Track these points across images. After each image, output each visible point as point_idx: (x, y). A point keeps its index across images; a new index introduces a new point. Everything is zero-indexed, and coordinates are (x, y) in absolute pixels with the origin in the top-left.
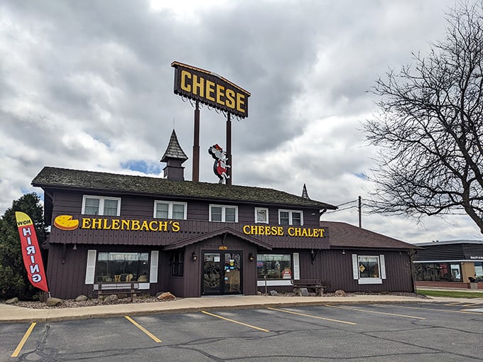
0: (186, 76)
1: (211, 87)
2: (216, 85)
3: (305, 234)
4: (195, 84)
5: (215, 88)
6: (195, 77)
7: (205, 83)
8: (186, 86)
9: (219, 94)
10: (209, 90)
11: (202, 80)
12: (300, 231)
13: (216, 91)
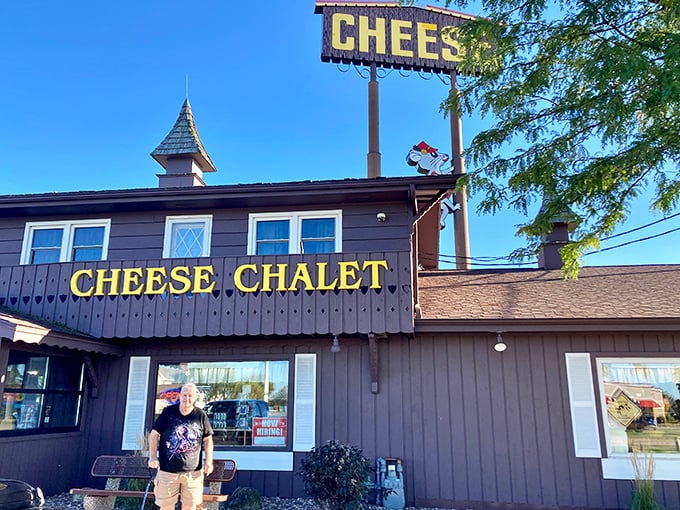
0: (343, 23)
1: (403, 30)
2: (414, 24)
3: (301, 283)
4: (365, 32)
5: (413, 31)
6: (364, 20)
7: (388, 26)
8: (343, 41)
9: (423, 40)
10: (397, 37)
11: (380, 22)
12: (281, 275)
13: (415, 38)
